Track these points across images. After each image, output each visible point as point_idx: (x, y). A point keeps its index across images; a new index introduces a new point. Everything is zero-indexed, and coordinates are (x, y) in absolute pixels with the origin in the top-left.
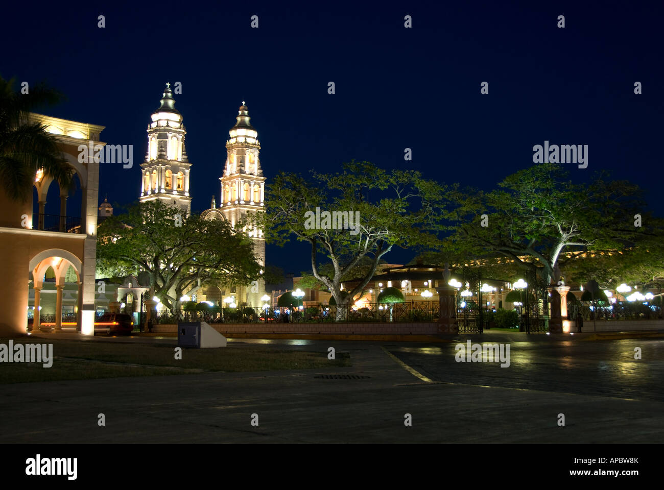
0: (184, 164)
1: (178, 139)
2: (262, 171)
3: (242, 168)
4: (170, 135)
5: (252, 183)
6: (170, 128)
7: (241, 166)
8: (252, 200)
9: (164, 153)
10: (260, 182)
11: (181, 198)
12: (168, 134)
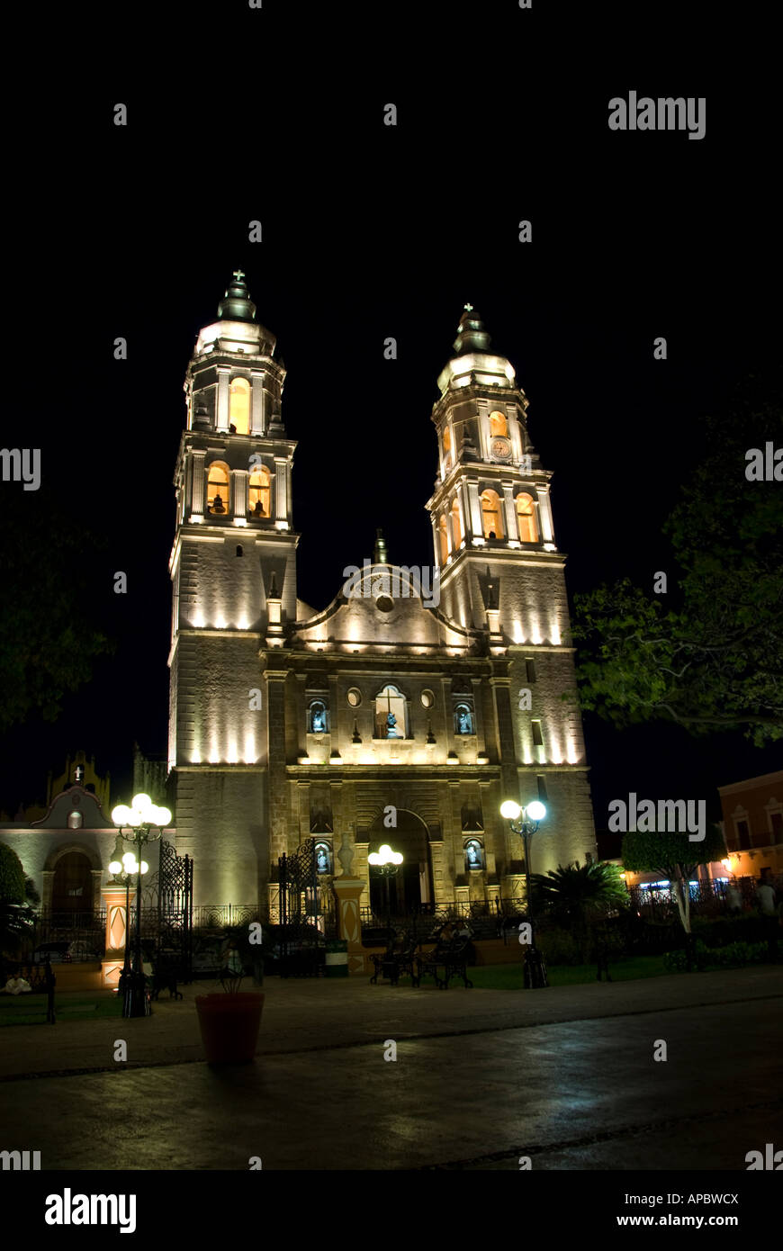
0: (269, 443)
1: (251, 381)
2: (537, 457)
3: (473, 451)
4: (223, 372)
5: (508, 488)
6: (225, 355)
7: (467, 444)
8: (512, 535)
9: (208, 420)
10: (533, 484)
11: (260, 537)
12: (218, 370)
